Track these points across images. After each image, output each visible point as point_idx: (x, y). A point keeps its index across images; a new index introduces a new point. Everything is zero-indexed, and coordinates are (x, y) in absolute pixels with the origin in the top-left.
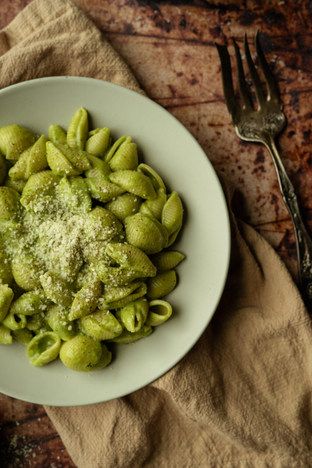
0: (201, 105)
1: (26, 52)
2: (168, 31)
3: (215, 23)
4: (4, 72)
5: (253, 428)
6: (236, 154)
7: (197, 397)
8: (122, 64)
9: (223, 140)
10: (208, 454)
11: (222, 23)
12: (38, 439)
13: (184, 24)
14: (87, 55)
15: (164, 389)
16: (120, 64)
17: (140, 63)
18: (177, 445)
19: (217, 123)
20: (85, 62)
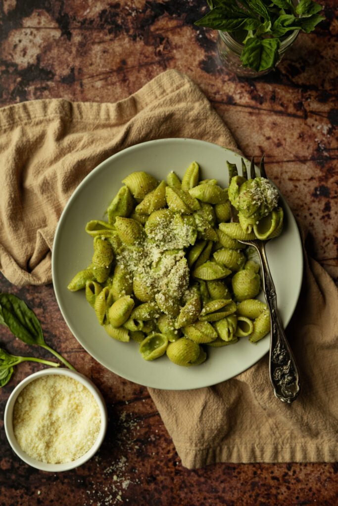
0: (284, 163)
1: (152, 116)
2: (261, 103)
3: (298, 99)
4: (135, 130)
5: (310, 417)
6: (308, 203)
7: (270, 390)
8: (226, 129)
9: (299, 192)
10: (272, 437)
11: (304, 100)
12: (142, 416)
13: (274, 98)
14: (199, 121)
15: (245, 381)
16: (224, 129)
17: (238, 127)
18: (248, 427)
19: (295, 178)
20: (197, 126)
